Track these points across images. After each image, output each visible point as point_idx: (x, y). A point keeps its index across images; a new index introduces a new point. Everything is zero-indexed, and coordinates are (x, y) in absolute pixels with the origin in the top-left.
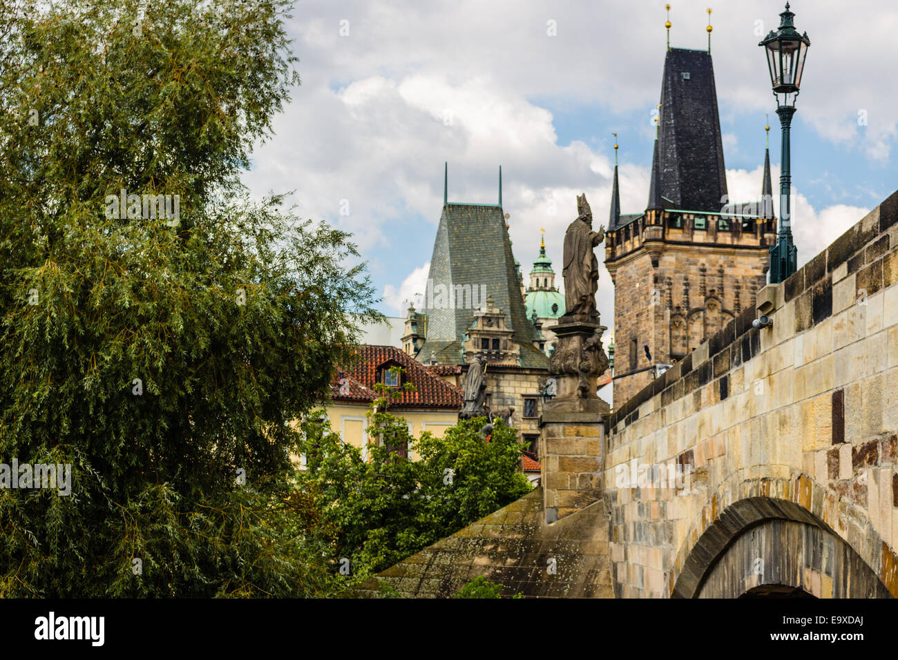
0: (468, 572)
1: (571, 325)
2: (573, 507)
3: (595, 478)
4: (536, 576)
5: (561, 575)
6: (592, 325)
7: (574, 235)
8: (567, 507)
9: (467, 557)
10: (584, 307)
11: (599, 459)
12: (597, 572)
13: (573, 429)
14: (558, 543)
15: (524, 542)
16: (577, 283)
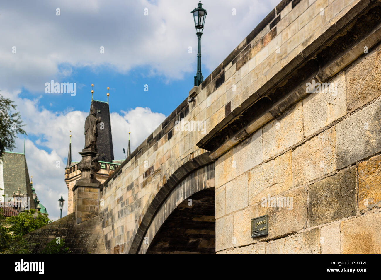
0: (46, 241)
1: (88, 152)
2: (87, 218)
3: (96, 208)
4: (74, 241)
5: (84, 241)
6: (95, 152)
7: (89, 119)
8: (85, 218)
9: (46, 236)
10: (92, 146)
11: (98, 201)
12: (98, 240)
13: (88, 189)
14: (82, 230)
15: (68, 230)
16: (90, 136)
